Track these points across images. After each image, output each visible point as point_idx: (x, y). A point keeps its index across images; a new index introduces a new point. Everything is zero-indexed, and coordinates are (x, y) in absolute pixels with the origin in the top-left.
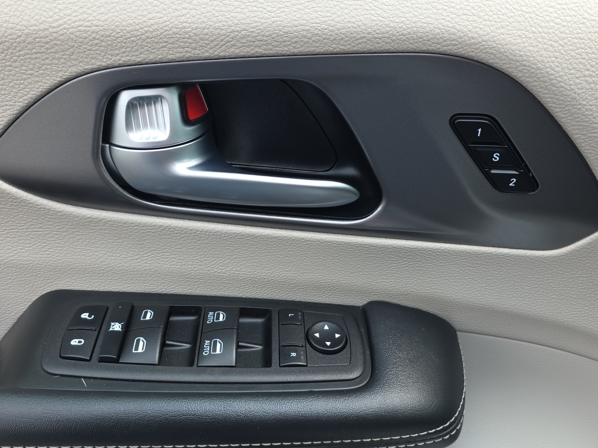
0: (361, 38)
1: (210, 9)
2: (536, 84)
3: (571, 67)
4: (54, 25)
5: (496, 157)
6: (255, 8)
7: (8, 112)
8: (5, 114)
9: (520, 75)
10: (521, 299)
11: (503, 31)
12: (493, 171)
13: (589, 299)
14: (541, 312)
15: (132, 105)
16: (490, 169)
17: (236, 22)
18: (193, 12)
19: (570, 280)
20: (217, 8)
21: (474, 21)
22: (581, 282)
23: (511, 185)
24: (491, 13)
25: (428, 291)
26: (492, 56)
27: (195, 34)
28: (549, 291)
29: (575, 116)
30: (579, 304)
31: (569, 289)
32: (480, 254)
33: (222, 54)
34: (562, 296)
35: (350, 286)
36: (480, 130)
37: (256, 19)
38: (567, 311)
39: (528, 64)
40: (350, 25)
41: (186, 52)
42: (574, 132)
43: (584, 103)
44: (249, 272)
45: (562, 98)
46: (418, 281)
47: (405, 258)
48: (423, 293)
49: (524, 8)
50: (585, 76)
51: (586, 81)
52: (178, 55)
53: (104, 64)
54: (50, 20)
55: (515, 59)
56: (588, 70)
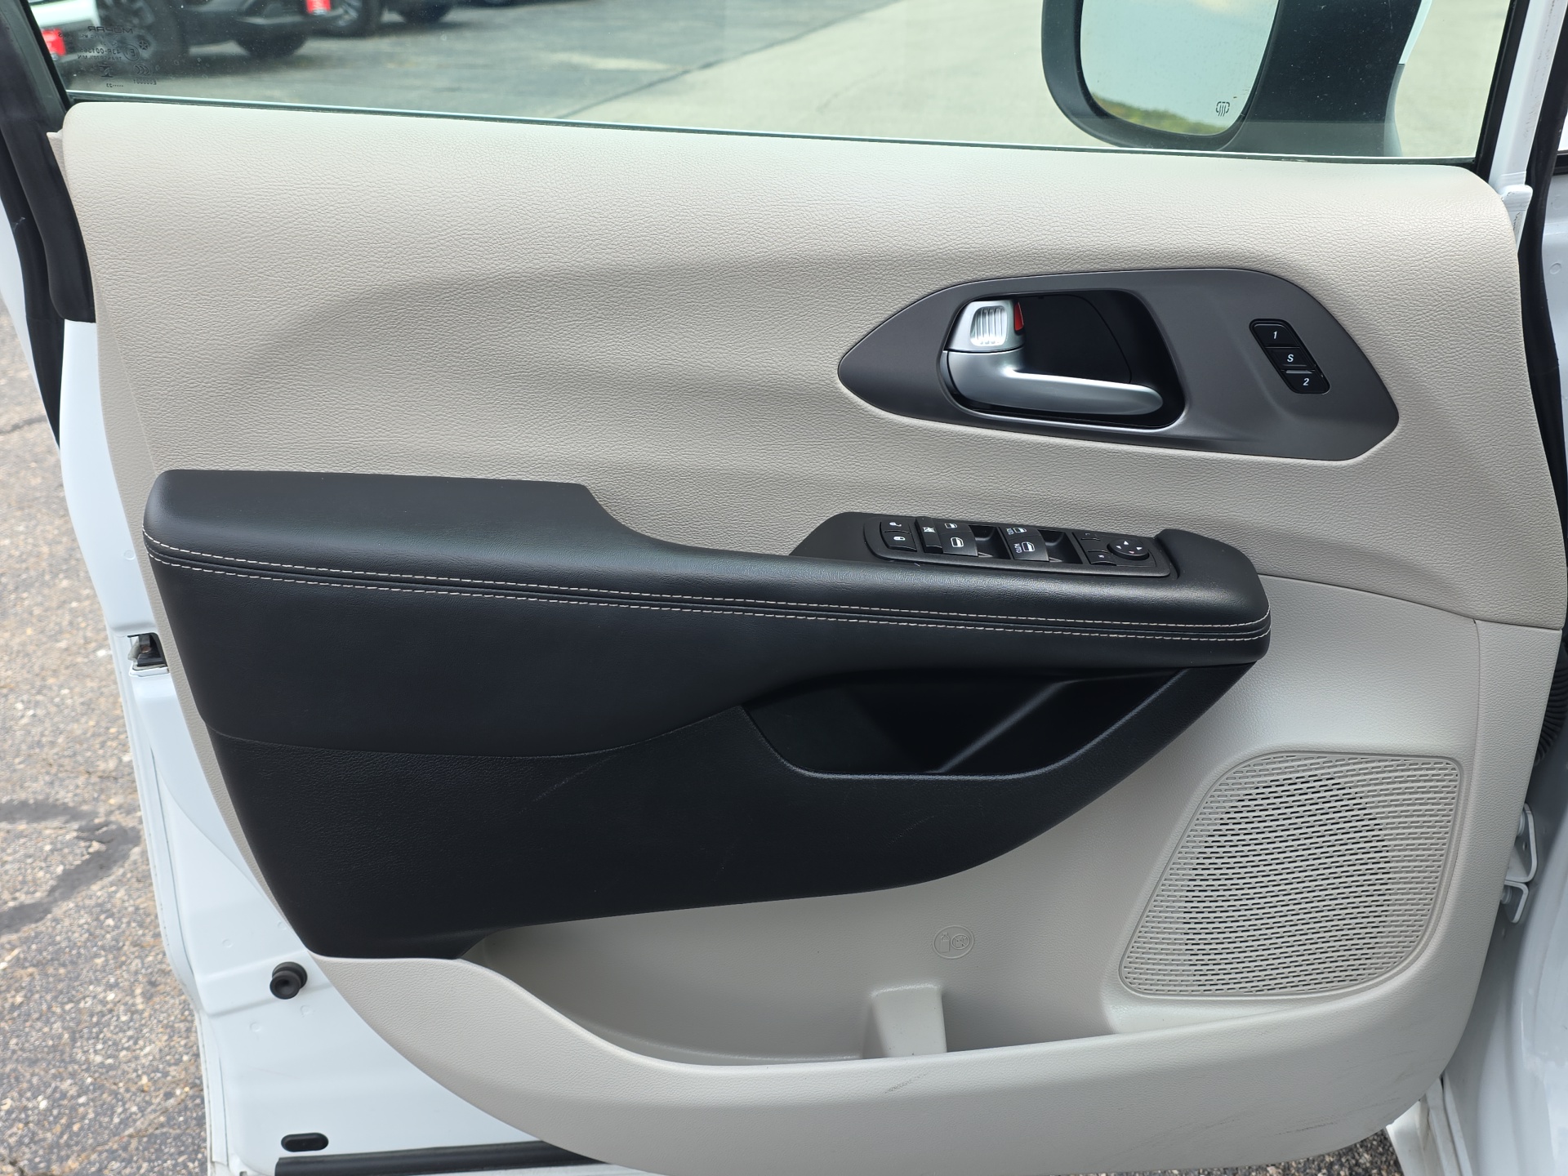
0: (1180, 256)
1: (1063, 235)
2: (1320, 292)
3: (1347, 278)
4: (941, 247)
5: (1291, 358)
6: (1098, 234)
7: (877, 319)
8: (873, 322)
9: (1307, 285)
10: (1322, 521)
11: (1291, 250)
12: (1288, 372)
13: (1391, 516)
14: (1344, 537)
15: (979, 313)
16: (1286, 370)
17: (1083, 244)
18: (1050, 237)
19: (1370, 494)
20: (1069, 234)
21: (1269, 243)
22: (1380, 496)
23: (1305, 384)
24: (1282, 237)
25: (1226, 514)
26: (1284, 270)
27: (1050, 254)
28: (1350, 510)
29: (1355, 318)
30: (1381, 523)
31: (1370, 505)
32: (1278, 466)
33: (1067, 269)
34: (1364, 514)
35: (1145, 510)
36: (1276, 333)
37: (1099, 242)
38: (1371, 534)
39: (1313, 276)
40: (1172, 246)
41: (1039, 268)
42: (1356, 333)
43: (1361, 307)
44: (1043, 492)
45: (1342, 303)
46: (1216, 502)
47: (1204, 472)
48: (1220, 517)
49: (1307, 234)
50: (1359, 285)
51: (1361, 289)
52: (1032, 271)
53: (970, 278)
54: (939, 243)
55: (1302, 272)
56: (1361, 280)
